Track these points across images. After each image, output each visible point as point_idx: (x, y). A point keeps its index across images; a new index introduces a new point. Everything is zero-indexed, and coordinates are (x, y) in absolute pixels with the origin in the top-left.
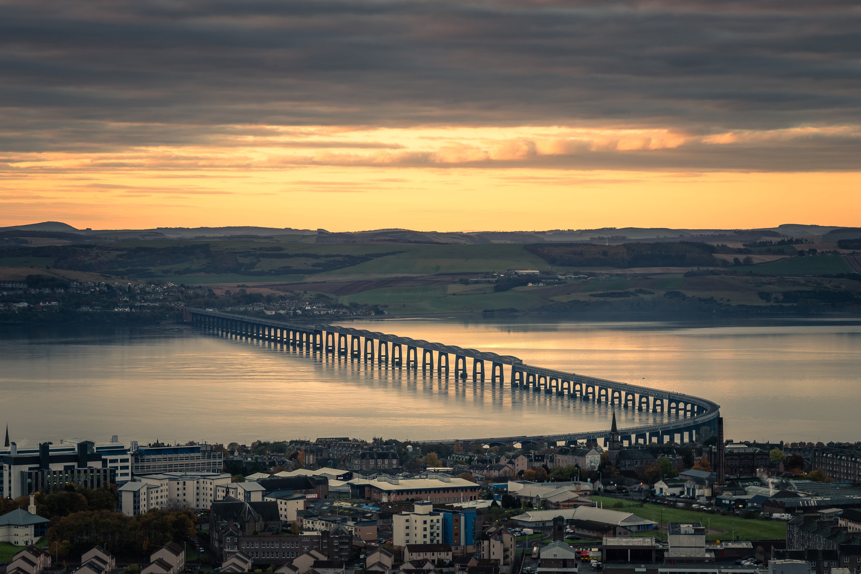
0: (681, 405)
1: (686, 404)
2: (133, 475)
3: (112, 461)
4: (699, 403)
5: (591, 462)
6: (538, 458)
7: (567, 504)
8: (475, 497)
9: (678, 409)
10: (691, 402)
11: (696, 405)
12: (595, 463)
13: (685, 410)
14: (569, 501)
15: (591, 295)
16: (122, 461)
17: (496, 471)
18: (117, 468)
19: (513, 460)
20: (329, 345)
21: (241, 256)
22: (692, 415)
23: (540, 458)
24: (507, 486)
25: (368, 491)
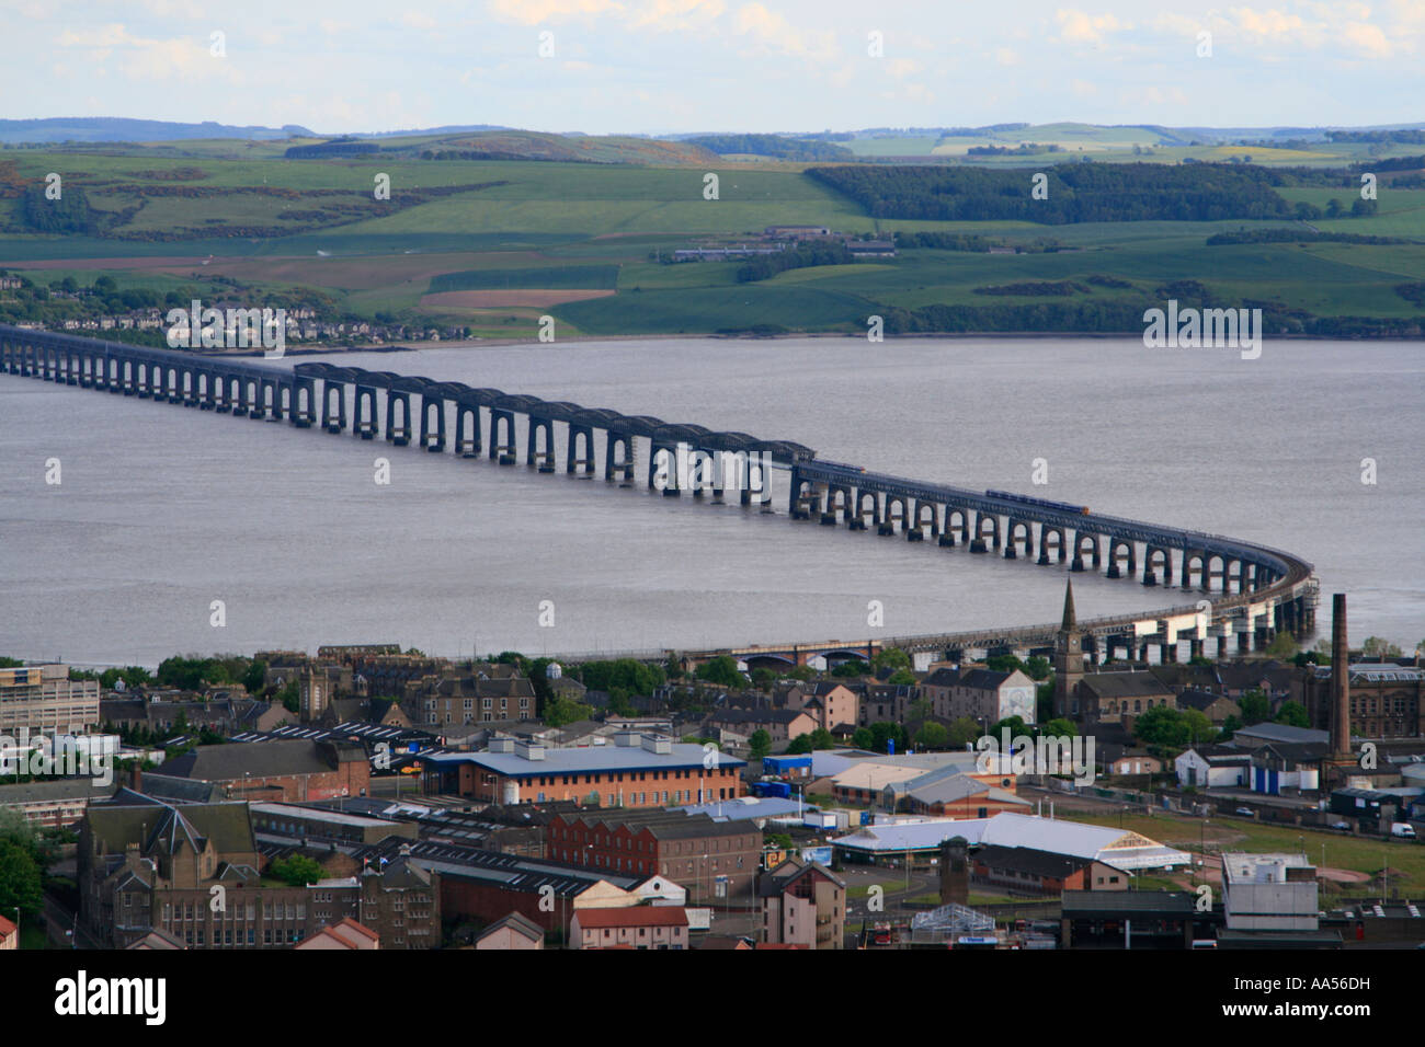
0: (1216, 564)
1: (1227, 560)
4: (1261, 558)
5: (1013, 704)
6: (881, 694)
7: (964, 806)
8: (732, 791)
9: (1206, 575)
10: (1239, 556)
11: (1253, 563)
12: (1022, 707)
13: (1225, 575)
14: (966, 799)
15: (979, 292)
17: (777, 725)
19: (819, 698)
20: (331, 415)
21: (98, 193)
23: (885, 694)
24: (808, 763)
25: (468, 776)
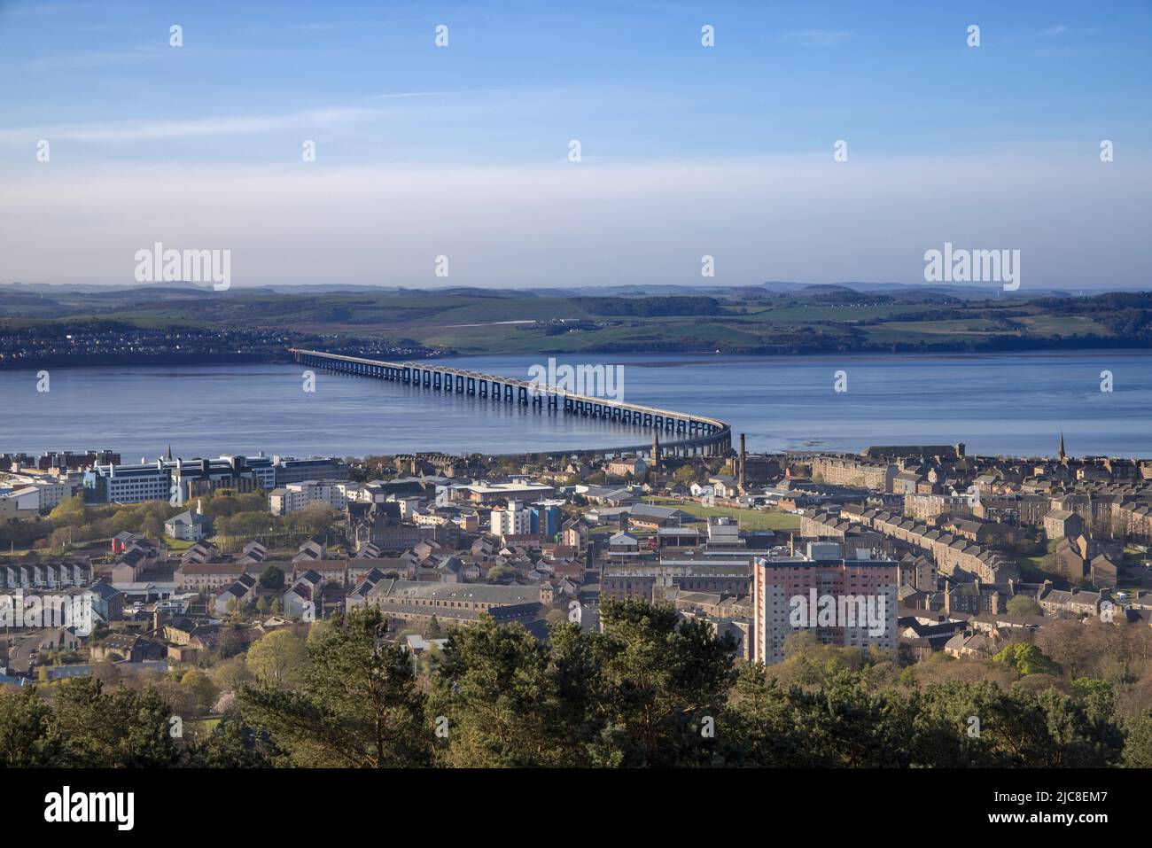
2: (276, 483)
3: (260, 472)
5: (639, 470)
8: (551, 497)
13: (703, 430)
14: (626, 500)
16: (268, 472)
18: (264, 477)
19: (577, 468)
22: (709, 433)
23: (598, 467)
24: (575, 489)
